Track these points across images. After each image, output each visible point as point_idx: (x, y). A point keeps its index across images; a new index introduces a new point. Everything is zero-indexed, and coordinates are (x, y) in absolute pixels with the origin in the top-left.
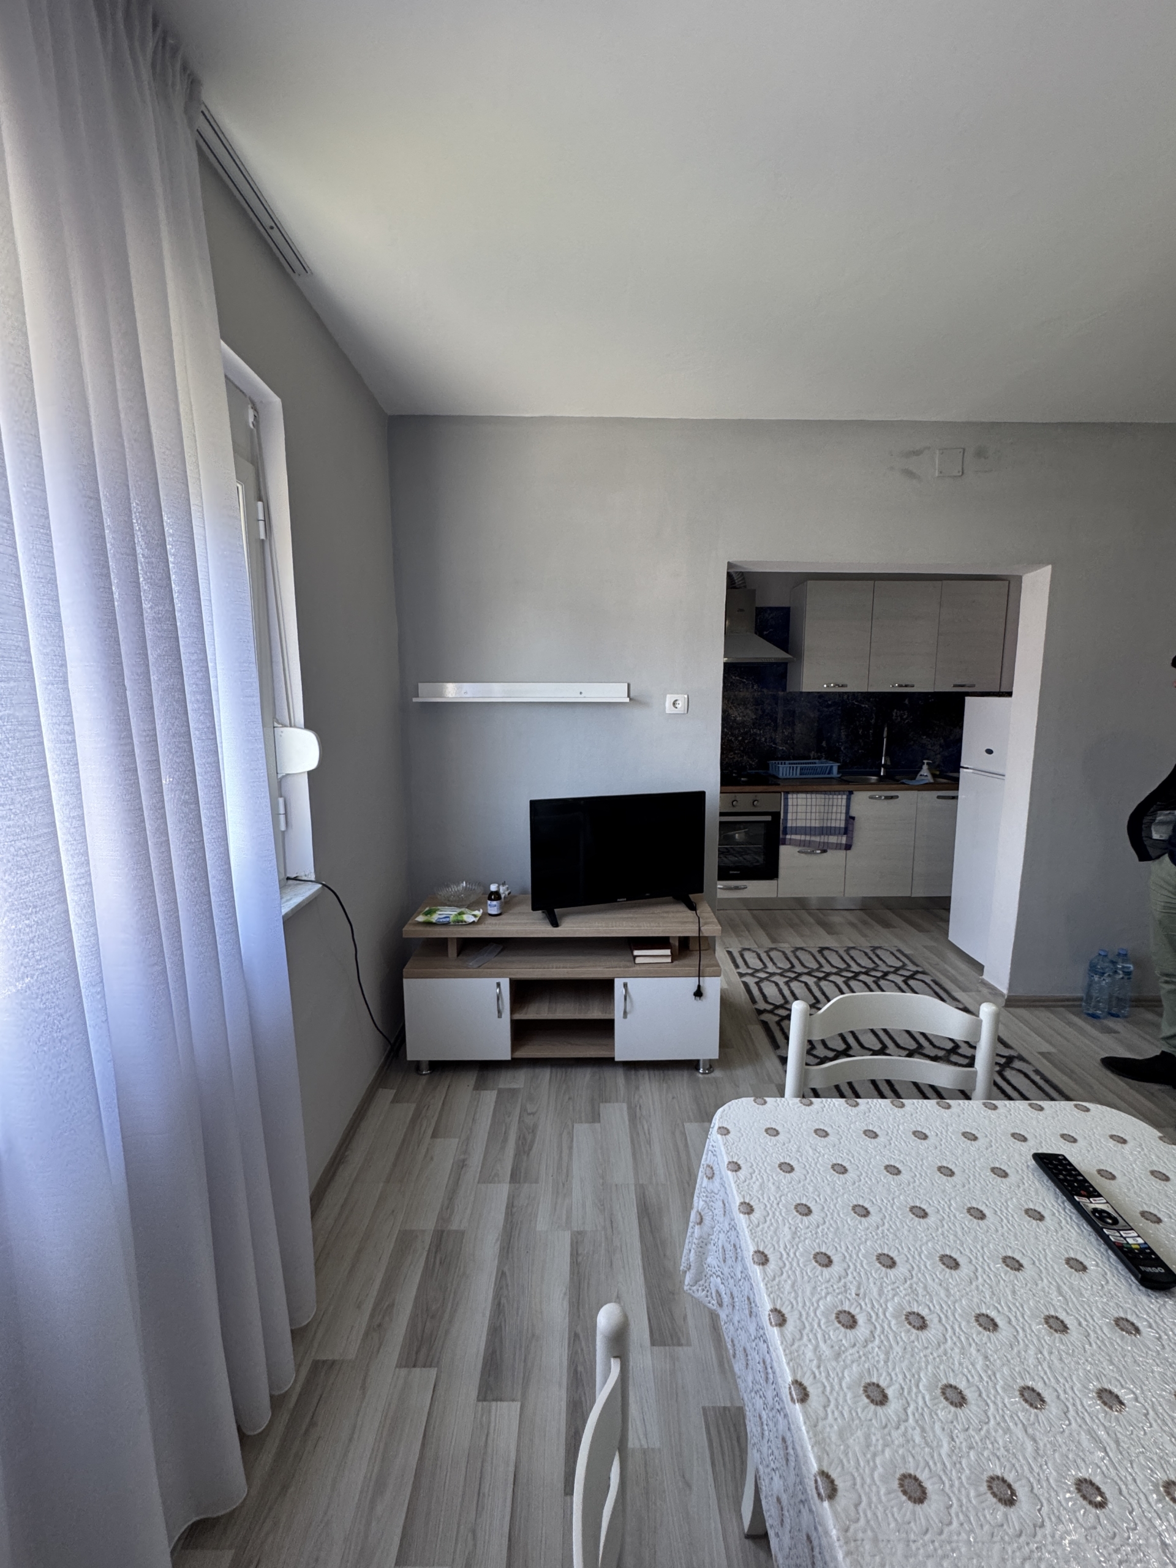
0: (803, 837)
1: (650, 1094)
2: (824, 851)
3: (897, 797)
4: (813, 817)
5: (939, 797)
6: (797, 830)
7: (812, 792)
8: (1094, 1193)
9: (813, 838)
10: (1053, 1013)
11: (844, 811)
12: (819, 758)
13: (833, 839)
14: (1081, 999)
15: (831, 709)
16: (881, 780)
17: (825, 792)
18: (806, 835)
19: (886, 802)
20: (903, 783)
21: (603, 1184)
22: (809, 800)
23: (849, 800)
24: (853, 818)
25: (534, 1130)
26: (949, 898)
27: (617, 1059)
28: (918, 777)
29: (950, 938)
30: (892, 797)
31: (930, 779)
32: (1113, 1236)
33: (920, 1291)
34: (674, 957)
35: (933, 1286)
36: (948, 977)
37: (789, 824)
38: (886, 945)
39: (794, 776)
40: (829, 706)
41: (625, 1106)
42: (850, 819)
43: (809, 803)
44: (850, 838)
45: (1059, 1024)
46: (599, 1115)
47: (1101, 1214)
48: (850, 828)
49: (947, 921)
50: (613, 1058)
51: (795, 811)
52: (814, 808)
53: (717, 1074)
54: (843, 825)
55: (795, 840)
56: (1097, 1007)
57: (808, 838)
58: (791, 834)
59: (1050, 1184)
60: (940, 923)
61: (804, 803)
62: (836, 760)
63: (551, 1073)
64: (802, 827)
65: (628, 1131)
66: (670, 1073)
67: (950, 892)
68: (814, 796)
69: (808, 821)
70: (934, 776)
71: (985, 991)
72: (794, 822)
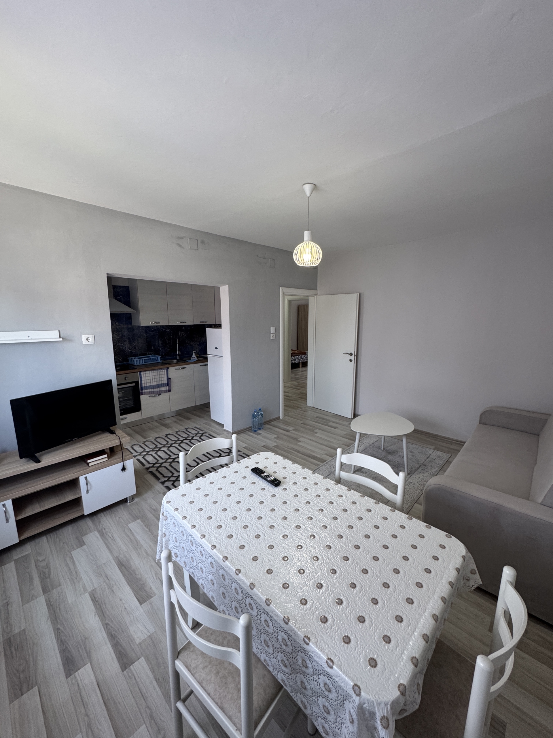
0: (150, 390)
1: (107, 522)
2: (160, 394)
3: (186, 367)
4: (154, 381)
5: (201, 366)
6: (147, 388)
7: (151, 370)
8: (264, 472)
9: (155, 390)
10: (245, 434)
11: (166, 376)
12: (151, 354)
13: (163, 389)
14: (251, 427)
15: (154, 332)
16: (178, 361)
17: (157, 369)
18: (151, 389)
19: (182, 370)
20: (187, 362)
21: (97, 567)
22: (151, 374)
23: (167, 371)
24: (170, 379)
25: (48, 566)
26: (209, 403)
27: (85, 514)
28: (192, 358)
29: (212, 418)
30: (184, 368)
31: (196, 359)
32: (269, 479)
33: (234, 512)
34: (109, 457)
35: (236, 509)
36: (213, 432)
37: (143, 386)
38: (190, 427)
39: (142, 364)
40: (152, 331)
41: (96, 532)
42: (169, 379)
43: (151, 375)
44: (170, 387)
45: (247, 437)
46: (84, 542)
47: (266, 476)
48: (169, 382)
49: (210, 412)
50: (84, 515)
51: (145, 379)
52: (153, 377)
53: (136, 500)
54: (166, 382)
55: (147, 392)
56: (255, 428)
57: (152, 390)
58: (145, 390)
59: (256, 475)
60: (207, 413)
61: (149, 375)
62: (159, 355)
63: (47, 538)
64: (149, 386)
65: (102, 541)
66: (114, 509)
67: (209, 400)
68: (153, 372)
69: (152, 383)
70: (197, 357)
71: (225, 433)
72: (145, 384)
